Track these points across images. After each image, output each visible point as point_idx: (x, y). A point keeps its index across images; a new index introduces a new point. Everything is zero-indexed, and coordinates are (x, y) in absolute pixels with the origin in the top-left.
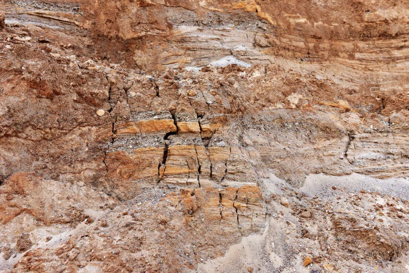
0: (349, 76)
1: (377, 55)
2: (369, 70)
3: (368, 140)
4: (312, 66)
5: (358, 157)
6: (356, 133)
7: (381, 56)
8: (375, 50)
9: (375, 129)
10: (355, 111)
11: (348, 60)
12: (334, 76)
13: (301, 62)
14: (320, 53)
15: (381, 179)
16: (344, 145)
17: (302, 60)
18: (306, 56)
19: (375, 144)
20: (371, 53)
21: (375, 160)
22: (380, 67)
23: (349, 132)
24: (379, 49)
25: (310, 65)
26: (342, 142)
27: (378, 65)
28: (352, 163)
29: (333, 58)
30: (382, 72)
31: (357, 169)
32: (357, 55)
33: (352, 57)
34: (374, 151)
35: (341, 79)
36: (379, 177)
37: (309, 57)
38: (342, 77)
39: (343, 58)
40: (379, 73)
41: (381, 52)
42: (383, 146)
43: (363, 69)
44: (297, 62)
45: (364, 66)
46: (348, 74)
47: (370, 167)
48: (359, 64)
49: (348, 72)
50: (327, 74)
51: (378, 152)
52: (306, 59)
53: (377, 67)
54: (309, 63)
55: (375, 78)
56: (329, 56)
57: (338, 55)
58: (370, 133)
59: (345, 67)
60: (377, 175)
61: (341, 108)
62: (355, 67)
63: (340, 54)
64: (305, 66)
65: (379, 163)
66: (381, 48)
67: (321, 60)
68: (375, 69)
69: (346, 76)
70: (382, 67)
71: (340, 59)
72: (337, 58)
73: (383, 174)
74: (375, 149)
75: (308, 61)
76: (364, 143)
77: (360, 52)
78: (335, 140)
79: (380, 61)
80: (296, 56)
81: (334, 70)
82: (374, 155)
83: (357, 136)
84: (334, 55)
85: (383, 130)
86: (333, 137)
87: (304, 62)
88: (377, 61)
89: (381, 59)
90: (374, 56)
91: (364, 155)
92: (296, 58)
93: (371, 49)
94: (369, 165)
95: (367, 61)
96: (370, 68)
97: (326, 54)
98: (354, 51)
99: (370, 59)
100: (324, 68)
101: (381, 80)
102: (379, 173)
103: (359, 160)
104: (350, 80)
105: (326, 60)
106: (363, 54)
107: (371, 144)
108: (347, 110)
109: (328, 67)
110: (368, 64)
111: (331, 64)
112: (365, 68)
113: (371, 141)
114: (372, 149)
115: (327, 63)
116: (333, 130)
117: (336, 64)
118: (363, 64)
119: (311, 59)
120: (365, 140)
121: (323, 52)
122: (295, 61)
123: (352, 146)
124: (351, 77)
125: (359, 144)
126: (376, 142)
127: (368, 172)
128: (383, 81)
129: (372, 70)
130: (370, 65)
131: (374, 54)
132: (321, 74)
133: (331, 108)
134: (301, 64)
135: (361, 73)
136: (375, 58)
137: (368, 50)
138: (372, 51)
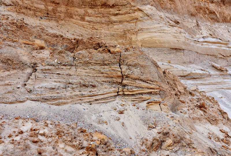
0: (80, 33)
1: (101, 19)
2: (95, 29)
3: (51, 72)
4: (50, 24)
5: (37, 86)
6: (39, 65)
7: (103, 20)
8: (99, 15)
9: (59, 62)
10: (49, 49)
11: (80, 21)
12: (68, 31)
13: (41, 19)
14: (58, 14)
15: (58, 105)
16: (25, 76)
17: (42, 18)
18: (45, 15)
19: (57, 75)
20: (97, 17)
21: (54, 89)
22: (102, 27)
23: (32, 65)
24: (102, 15)
25: (49, 22)
26: (23, 73)
27: (101, 26)
28: (30, 91)
29: (68, 19)
30: (104, 31)
31: (33, 97)
32: (87, 18)
33: (83, 19)
34: (55, 81)
35: (73, 34)
36: (55, 103)
37: (48, 16)
38: (74, 33)
39: (76, 20)
40: (102, 31)
41: (104, 16)
42: (65, 77)
43: (91, 28)
44: (37, 20)
45: (91, 26)
46: (79, 31)
47: (48, 95)
48: (88, 25)
49: (80, 30)
50: (62, 30)
51: (60, 82)
52: (45, 17)
53: (100, 27)
54: (48, 20)
55: (99, 35)
56: (65, 17)
57: (72, 17)
58: (54, 65)
59: (77, 26)
60: (54, 102)
61: (36, 46)
62: (85, 27)
63: (74, 16)
64: (43, 23)
65: (58, 91)
66: (103, 14)
67: (58, 19)
68: (99, 29)
69: (78, 32)
70: (104, 27)
71: (74, 20)
72: (71, 19)
73: (61, 101)
74: (56, 80)
75: (47, 19)
76: (46, 74)
77: (89, 16)
78: (15, 71)
79: (103, 23)
80: (36, 15)
81: (68, 27)
82: (53, 84)
83: (40, 67)
84: (68, 17)
85: (66, 64)
86: (14, 69)
87: (43, 20)
88: (101, 23)
89: (103, 22)
90: (98, 19)
91: (45, 84)
92: (37, 16)
93: (96, 14)
94: (47, 93)
95: (94, 23)
96: (96, 28)
97: (62, 15)
98: (85, 15)
99: (96, 21)
100: (60, 25)
101: (103, 36)
102: (56, 101)
103: (38, 89)
104: (80, 35)
105: (62, 20)
106: (91, 18)
107: (54, 75)
108: (42, 48)
109: (63, 25)
110: (95, 25)
111: (66, 23)
112: (93, 27)
113: (54, 72)
114: (54, 80)
115: (63, 22)
116: (15, 62)
117: (70, 23)
118: (91, 25)
119: (50, 18)
120: (47, 72)
121: (60, 14)
122: (35, 18)
123: (33, 77)
124: (82, 34)
125: (41, 75)
126: (58, 74)
127: (45, 100)
128: (104, 37)
129: (97, 29)
130: (96, 25)
131: (98, 18)
132: (57, 30)
133: (23, 45)
134: (41, 21)
135: (89, 31)
136: (100, 21)
137: (94, 15)
138: (97, 16)
